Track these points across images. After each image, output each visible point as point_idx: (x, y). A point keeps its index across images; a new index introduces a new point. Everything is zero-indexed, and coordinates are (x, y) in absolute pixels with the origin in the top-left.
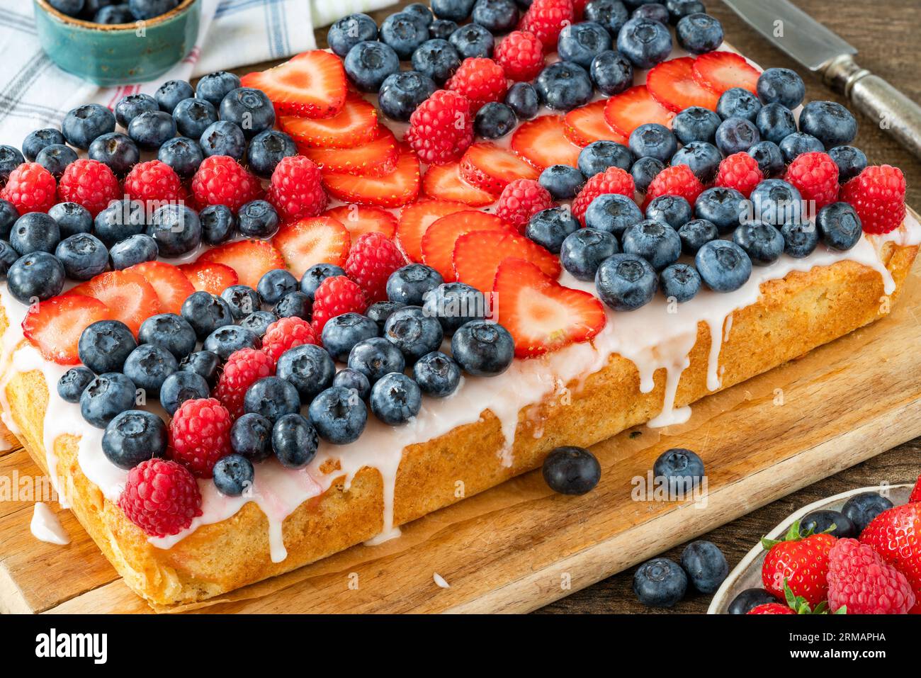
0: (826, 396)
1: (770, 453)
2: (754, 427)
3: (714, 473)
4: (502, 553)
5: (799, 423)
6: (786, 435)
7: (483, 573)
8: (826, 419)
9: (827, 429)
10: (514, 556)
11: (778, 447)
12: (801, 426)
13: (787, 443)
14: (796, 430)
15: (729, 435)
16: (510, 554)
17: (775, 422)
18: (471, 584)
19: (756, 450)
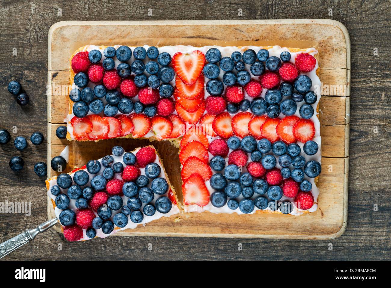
0: (271, 221)
1: (245, 231)
2: (247, 221)
3: (227, 229)
4: (163, 224)
5: (258, 226)
6: (252, 228)
7: (155, 227)
8: (266, 229)
9: (264, 232)
10: (165, 226)
11: (248, 231)
12: (258, 227)
13: (251, 231)
14: (257, 228)
15: (239, 220)
16: (164, 225)
17: (253, 223)
18: (151, 229)
19: (243, 228)
